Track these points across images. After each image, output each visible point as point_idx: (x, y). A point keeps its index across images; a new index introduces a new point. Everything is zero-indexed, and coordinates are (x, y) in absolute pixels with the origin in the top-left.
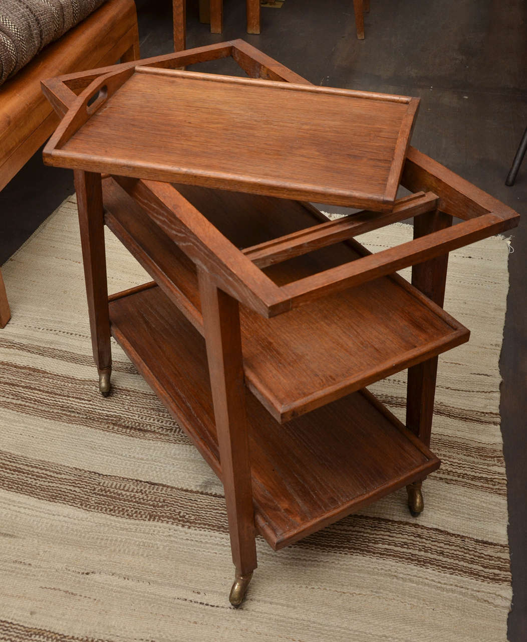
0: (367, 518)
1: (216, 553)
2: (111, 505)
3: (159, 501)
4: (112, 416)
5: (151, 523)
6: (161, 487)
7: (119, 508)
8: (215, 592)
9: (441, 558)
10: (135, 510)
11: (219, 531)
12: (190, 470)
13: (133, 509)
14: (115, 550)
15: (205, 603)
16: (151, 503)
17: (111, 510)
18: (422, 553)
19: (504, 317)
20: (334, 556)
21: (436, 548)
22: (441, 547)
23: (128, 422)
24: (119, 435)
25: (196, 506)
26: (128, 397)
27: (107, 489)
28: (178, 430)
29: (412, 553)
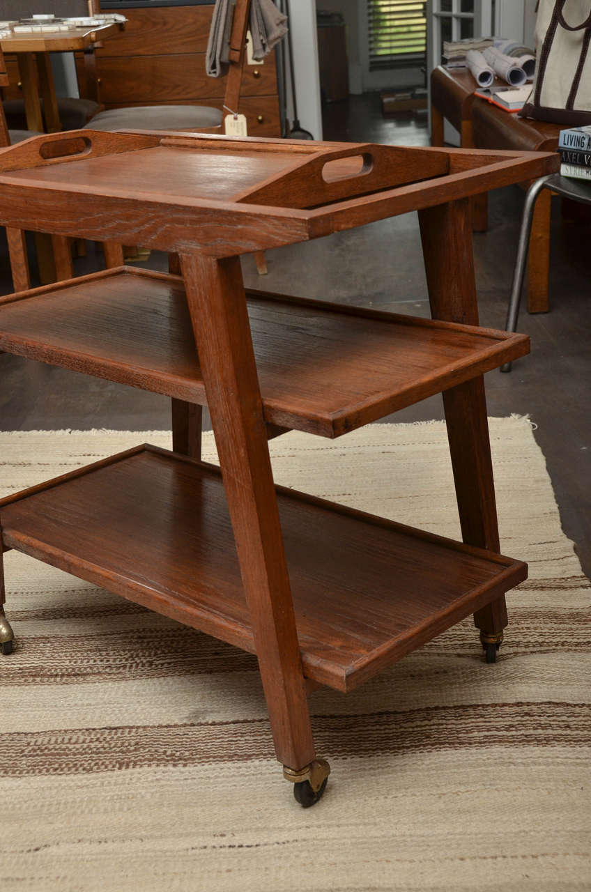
0: (444, 708)
1: (235, 786)
2: (54, 764)
3: (129, 745)
4: (28, 668)
5: (124, 771)
6: (127, 730)
7: (67, 765)
8: (247, 830)
9: (569, 732)
10: (94, 762)
11: (233, 760)
12: (165, 704)
13: (90, 761)
14: (74, 814)
15: (237, 845)
16: (118, 750)
17: (55, 770)
18: (540, 731)
19: (550, 487)
20: (413, 756)
21: (557, 723)
22: (563, 721)
23: (56, 670)
24: (46, 686)
25: (189, 740)
26: (49, 645)
27: (43, 747)
28: (134, 665)
29: (525, 733)
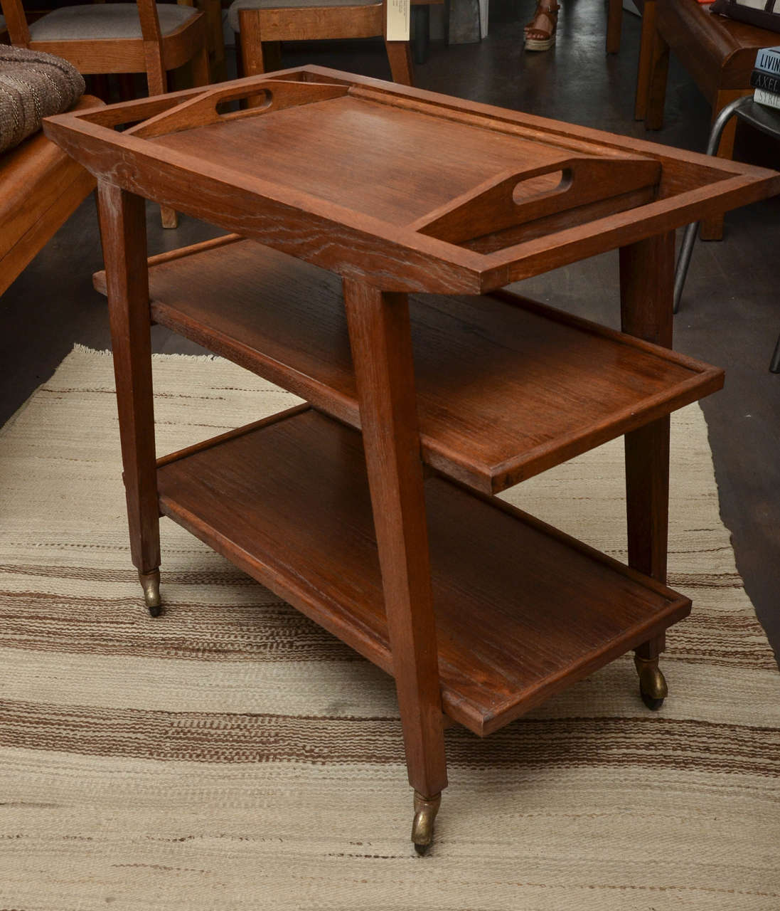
0: (585, 719)
1: (372, 790)
2: (197, 750)
3: (269, 735)
4: (170, 639)
5: (264, 764)
6: (268, 718)
7: (209, 751)
8: (383, 839)
9: (708, 755)
10: (235, 752)
11: (371, 762)
12: (306, 692)
13: (231, 750)
14: (217, 805)
15: (373, 855)
16: (258, 740)
17: (198, 756)
18: (679, 752)
19: (711, 462)
20: (551, 771)
21: (697, 744)
22: (703, 742)
23: (197, 644)
24: (188, 661)
25: (328, 735)
26: (190, 614)
27: (186, 730)
28: (275, 645)
29: (664, 753)
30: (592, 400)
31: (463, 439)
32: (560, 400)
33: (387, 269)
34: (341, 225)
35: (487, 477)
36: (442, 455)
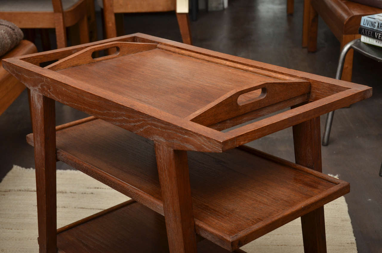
30: (282, 199)
31: (216, 221)
32: (265, 200)
33: (177, 139)
34: (153, 117)
35: (229, 241)
36: (206, 230)
